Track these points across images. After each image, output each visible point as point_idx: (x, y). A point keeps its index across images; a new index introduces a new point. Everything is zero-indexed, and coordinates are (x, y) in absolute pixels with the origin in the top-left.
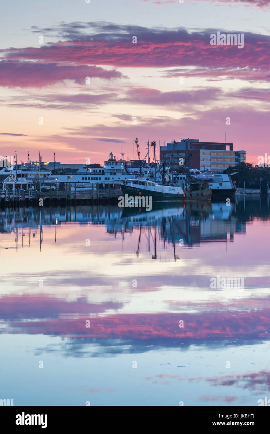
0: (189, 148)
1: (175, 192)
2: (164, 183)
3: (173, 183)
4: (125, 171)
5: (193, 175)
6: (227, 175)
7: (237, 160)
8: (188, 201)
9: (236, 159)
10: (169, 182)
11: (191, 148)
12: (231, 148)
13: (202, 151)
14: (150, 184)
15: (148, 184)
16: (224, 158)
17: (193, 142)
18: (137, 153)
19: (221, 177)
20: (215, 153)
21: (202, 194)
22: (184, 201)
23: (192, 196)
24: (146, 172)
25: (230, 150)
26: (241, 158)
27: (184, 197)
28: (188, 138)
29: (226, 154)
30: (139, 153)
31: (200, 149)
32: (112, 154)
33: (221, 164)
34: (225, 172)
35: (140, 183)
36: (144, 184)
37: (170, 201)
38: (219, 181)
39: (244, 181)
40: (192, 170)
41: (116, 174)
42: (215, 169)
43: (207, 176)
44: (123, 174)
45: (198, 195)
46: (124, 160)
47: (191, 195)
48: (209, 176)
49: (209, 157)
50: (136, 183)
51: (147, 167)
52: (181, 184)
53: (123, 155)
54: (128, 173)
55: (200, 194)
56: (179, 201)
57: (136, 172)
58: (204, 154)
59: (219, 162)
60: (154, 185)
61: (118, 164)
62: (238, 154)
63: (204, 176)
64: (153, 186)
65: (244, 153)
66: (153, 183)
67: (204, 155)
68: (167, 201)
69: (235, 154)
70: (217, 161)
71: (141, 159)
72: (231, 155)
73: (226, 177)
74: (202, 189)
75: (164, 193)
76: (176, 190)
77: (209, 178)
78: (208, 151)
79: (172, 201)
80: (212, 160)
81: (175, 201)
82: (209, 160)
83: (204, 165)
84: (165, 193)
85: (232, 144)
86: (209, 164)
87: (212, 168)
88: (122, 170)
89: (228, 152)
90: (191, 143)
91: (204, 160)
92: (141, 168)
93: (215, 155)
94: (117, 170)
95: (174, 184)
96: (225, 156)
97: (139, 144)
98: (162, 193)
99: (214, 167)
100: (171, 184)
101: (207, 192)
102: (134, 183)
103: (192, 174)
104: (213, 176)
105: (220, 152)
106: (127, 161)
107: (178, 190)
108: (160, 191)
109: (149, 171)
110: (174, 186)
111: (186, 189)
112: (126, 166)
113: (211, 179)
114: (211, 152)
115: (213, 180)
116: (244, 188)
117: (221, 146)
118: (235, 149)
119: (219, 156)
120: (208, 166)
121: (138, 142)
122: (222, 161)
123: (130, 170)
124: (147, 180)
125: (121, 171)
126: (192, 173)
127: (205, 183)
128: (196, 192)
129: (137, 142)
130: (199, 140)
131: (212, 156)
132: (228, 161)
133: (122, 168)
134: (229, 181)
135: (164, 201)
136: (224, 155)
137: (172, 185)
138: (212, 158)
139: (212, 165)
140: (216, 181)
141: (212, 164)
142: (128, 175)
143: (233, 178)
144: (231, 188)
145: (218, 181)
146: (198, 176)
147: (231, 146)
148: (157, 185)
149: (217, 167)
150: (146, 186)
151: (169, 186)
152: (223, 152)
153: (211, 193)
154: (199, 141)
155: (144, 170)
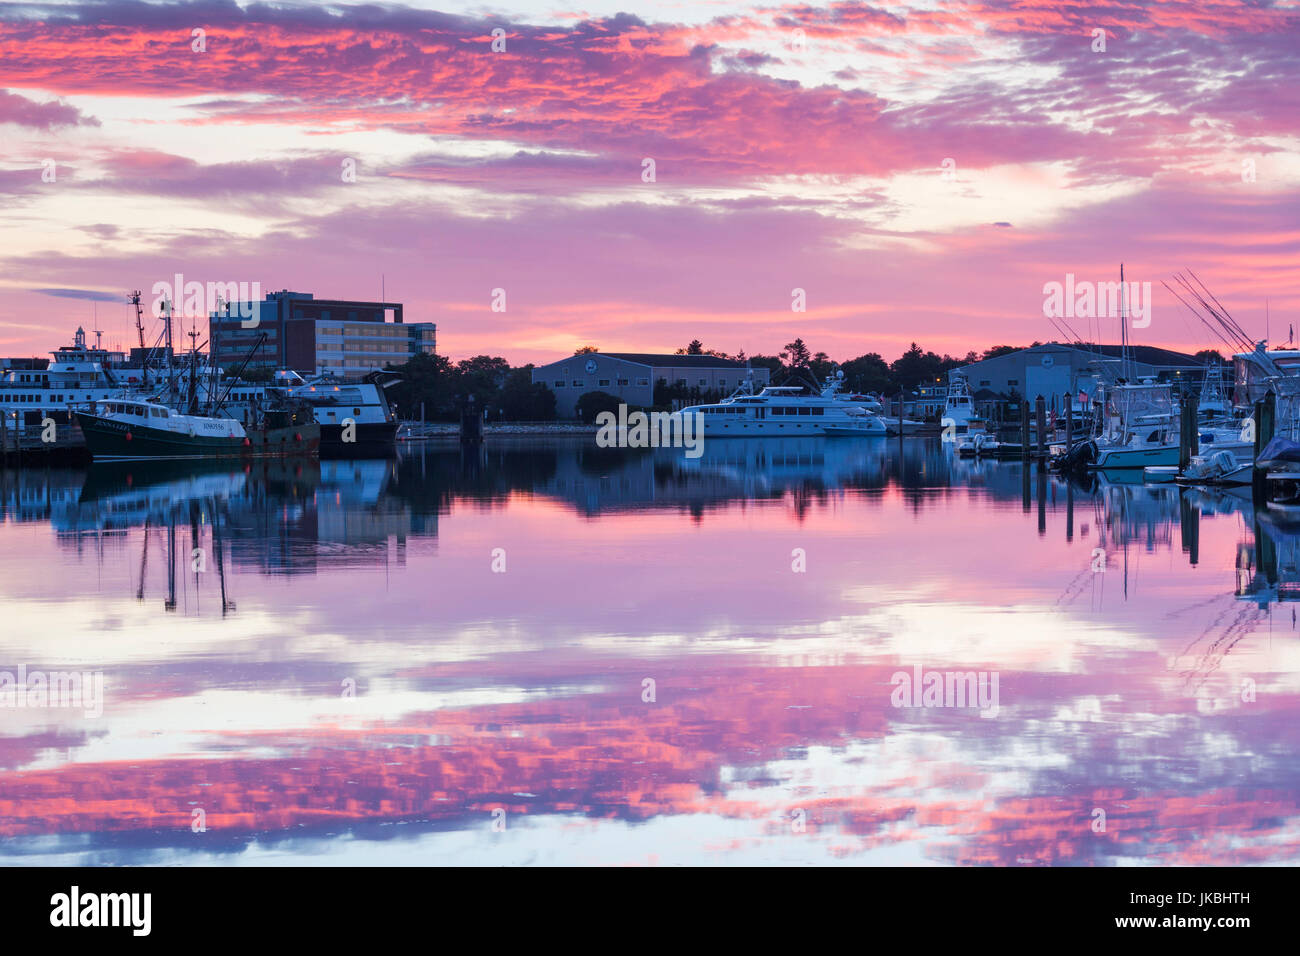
0: (286, 317)
1: (223, 434)
2: (194, 410)
3: (215, 409)
4: (104, 378)
5: (283, 388)
6: (372, 387)
7: (412, 346)
8: (257, 455)
9: (410, 344)
10: (208, 405)
11: (291, 316)
12: (398, 316)
13: (320, 324)
14: (155, 411)
15: (150, 412)
16: (379, 343)
17: (297, 301)
18: (136, 330)
19: (356, 394)
20: (355, 329)
21: (295, 437)
22: (248, 456)
23: (269, 441)
24: (159, 381)
25: (395, 321)
26: (423, 343)
27: (246, 446)
28: (285, 291)
29: (383, 331)
30: (141, 330)
31: (318, 319)
32: (84, 333)
33: (353, 357)
34: (368, 379)
35: (129, 409)
36: (140, 411)
37: (211, 457)
38: (353, 403)
39: (423, 404)
40: (282, 374)
41: (82, 384)
42: (355, 372)
43: (320, 389)
44: (100, 386)
45: (284, 439)
46: (103, 347)
47: (266, 440)
48: (326, 389)
49: (339, 340)
50: (120, 408)
51: (163, 367)
52: (241, 411)
53: (99, 335)
54: (112, 383)
55: (289, 438)
56: (233, 456)
57: (133, 380)
58: (325, 331)
59: (365, 353)
60: (165, 415)
61: (87, 358)
62: (415, 331)
63: (313, 389)
64: (163, 416)
65: (431, 328)
66: (163, 410)
67: (328, 336)
68: (201, 457)
69: (407, 332)
70: (361, 349)
71: (146, 346)
72: (396, 334)
73: (369, 393)
74: (296, 423)
75: (193, 435)
76: (226, 428)
77: (327, 395)
78: (338, 324)
79: (214, 457)
80: (347, 347)
81: (224, 456)
82: (340, 347)
83: (325, 361)
84: (196, 436)
85: (400, 306)
86: (341, 358)
87: (348, 368)
88: (97, 374)
89: (389, 326)
90: (291, 301)
91: (325, 347)
92: (145, 368)
93: (356, 335)
94: (83, 375)
95: (220, 411)
96: (383, 338)
97: (141, 307)
98: (188, 436)
99: (354, 367)
100: (213, 411)
101: (308, 433)
102: (113, 410)
103: (282, 385)
104: (336, 389)
105: (371, 327)
106: (109, 351)
107: (230, 427)
108: (182, 430)
109: (169, 378)
110: (220, 417)
111: (254, 424)
112: (106, 365)
113: (331, 397)
114: (346, 326)
115: (336, 401)
116: (422, 422)
117: (371, 312)
118: (407, 320)
119: (366, 338)
120: (336, 364)
121: (140, 302)
122: (372, 350)
123: (117, 373)
124: (147, 400)
125: (92, 379)
126: (283, 382)
127: (303, 410)
128: (279, 432)
129: (136, 301)
130: (312, 295)
131: (347, 337)
132: (391, 351)
133: (97, 370)
134: (379, 403)
135: (193, 457)
136: (379, 334)
137: (216, 415)
138: (347, 342)
139: (347, 362)
140: (344, 403)
141: (347, 357)
142: (112, 387)
143: (389, 396)
144: (385, 421)
145: (349, 403)
146: (298, 389)
147: (398, 310)
148: (174, 414)
149: (361, 365)
150: (146, 416)
151: (206, 416)
152: (379, 329)
153: (319, 435)
154: (314, 298)
155: (153, 373)
